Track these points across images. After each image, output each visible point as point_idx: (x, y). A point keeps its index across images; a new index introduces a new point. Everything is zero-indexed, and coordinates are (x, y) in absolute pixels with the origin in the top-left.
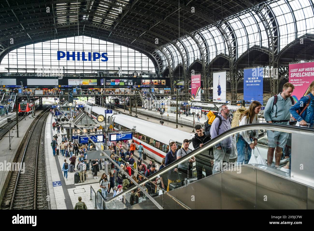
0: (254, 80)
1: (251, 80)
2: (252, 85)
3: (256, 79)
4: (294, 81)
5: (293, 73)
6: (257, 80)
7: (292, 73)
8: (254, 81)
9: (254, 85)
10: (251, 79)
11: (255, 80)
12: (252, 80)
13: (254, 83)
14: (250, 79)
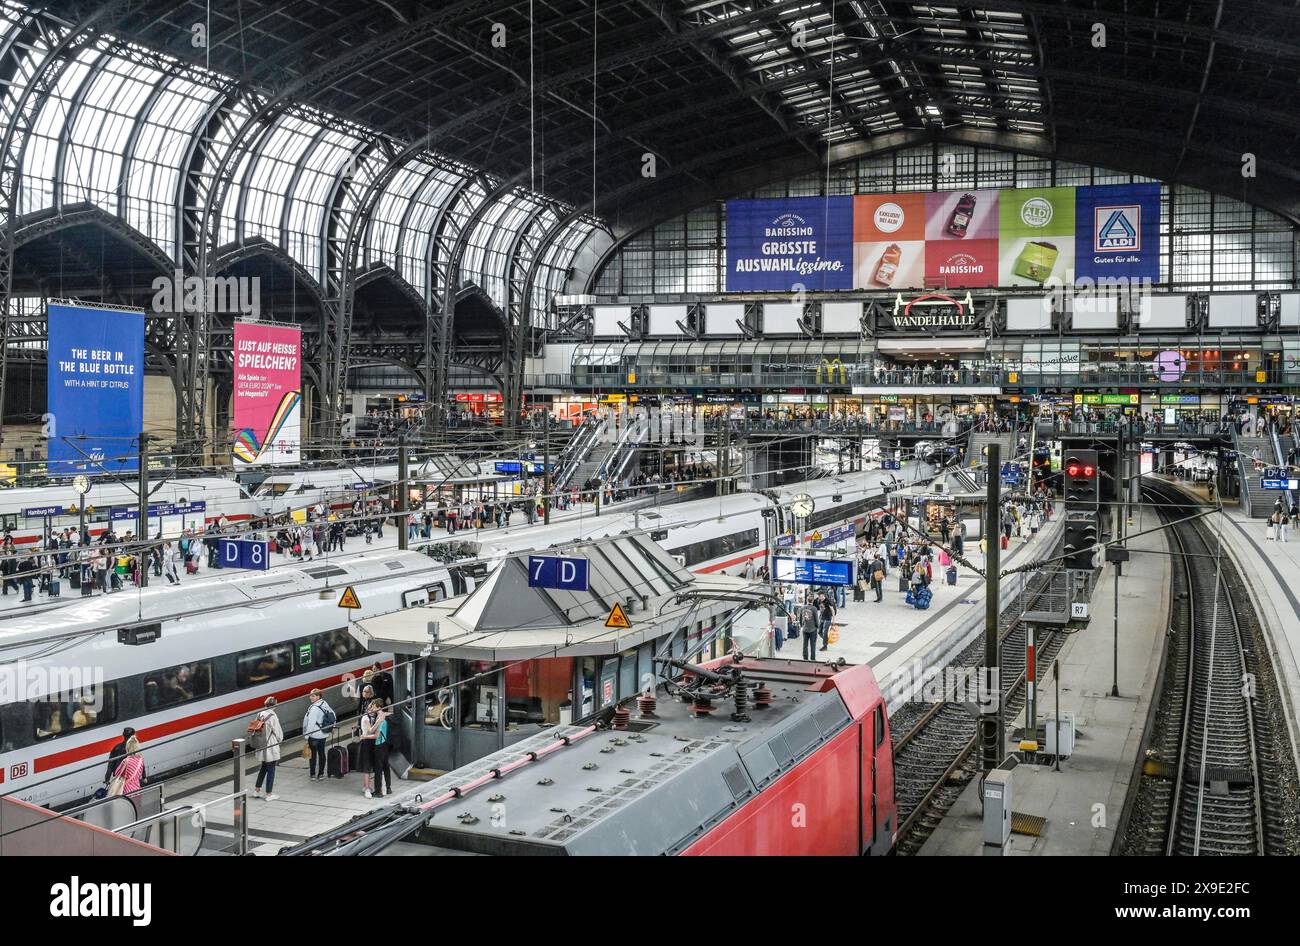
0: (102, 363)
1: (89, 361)
2: (92, 384)
3: (113, 361)
4: (247, 381)
5: (246, 352)
6: (119, 363)
7: (242, 352)
8: (102, 369)
9: (105, 384)
10: (89, 355)
11: (109, 363)
12: (95, 361)
13: (102, 376)
14: (82, 354)
